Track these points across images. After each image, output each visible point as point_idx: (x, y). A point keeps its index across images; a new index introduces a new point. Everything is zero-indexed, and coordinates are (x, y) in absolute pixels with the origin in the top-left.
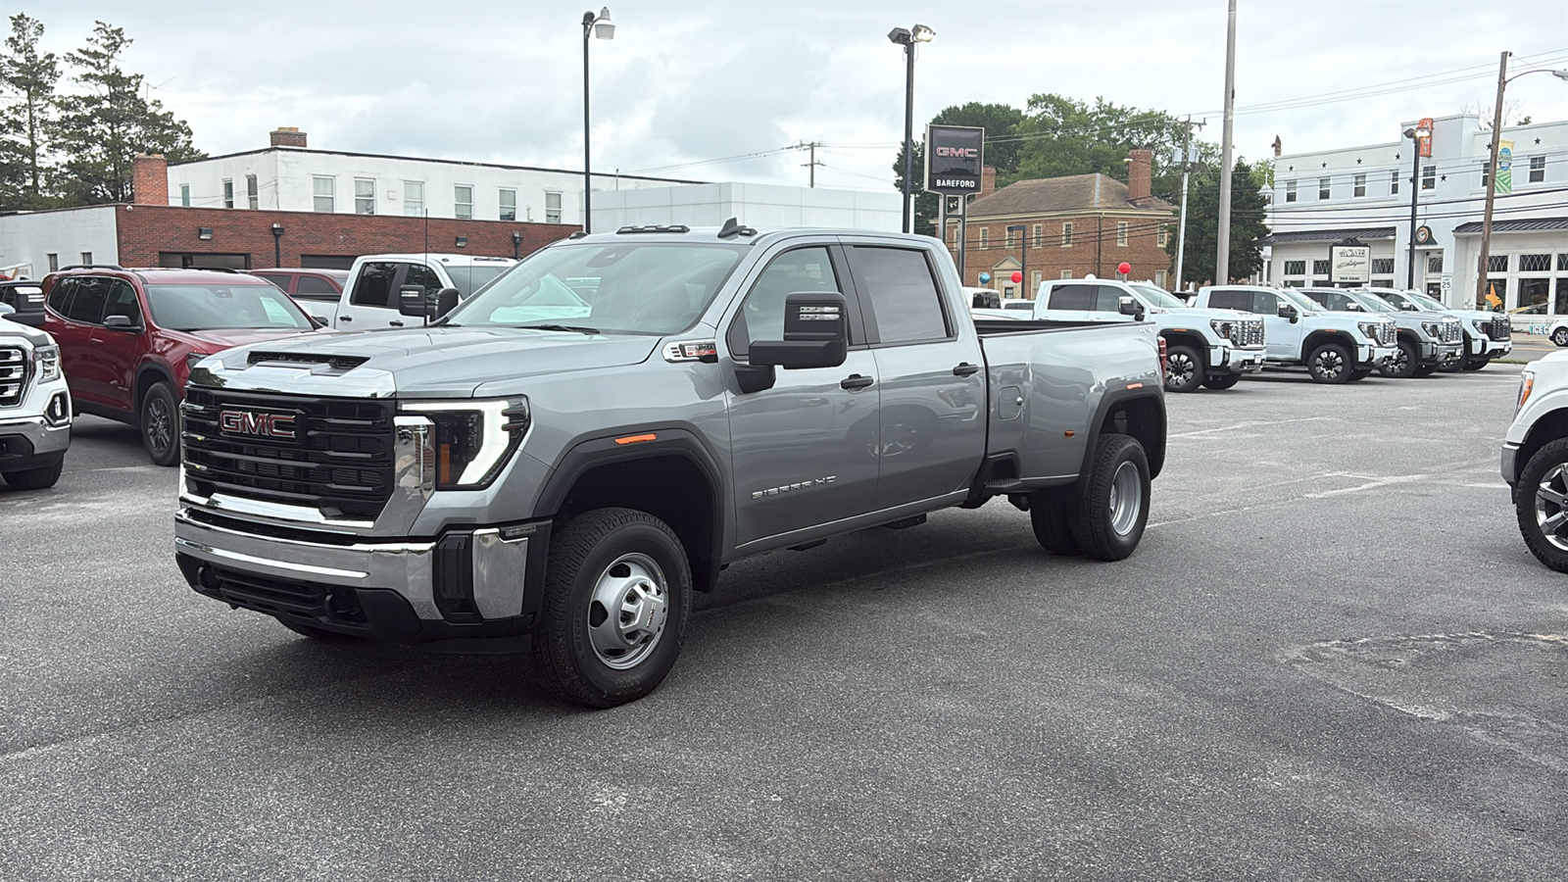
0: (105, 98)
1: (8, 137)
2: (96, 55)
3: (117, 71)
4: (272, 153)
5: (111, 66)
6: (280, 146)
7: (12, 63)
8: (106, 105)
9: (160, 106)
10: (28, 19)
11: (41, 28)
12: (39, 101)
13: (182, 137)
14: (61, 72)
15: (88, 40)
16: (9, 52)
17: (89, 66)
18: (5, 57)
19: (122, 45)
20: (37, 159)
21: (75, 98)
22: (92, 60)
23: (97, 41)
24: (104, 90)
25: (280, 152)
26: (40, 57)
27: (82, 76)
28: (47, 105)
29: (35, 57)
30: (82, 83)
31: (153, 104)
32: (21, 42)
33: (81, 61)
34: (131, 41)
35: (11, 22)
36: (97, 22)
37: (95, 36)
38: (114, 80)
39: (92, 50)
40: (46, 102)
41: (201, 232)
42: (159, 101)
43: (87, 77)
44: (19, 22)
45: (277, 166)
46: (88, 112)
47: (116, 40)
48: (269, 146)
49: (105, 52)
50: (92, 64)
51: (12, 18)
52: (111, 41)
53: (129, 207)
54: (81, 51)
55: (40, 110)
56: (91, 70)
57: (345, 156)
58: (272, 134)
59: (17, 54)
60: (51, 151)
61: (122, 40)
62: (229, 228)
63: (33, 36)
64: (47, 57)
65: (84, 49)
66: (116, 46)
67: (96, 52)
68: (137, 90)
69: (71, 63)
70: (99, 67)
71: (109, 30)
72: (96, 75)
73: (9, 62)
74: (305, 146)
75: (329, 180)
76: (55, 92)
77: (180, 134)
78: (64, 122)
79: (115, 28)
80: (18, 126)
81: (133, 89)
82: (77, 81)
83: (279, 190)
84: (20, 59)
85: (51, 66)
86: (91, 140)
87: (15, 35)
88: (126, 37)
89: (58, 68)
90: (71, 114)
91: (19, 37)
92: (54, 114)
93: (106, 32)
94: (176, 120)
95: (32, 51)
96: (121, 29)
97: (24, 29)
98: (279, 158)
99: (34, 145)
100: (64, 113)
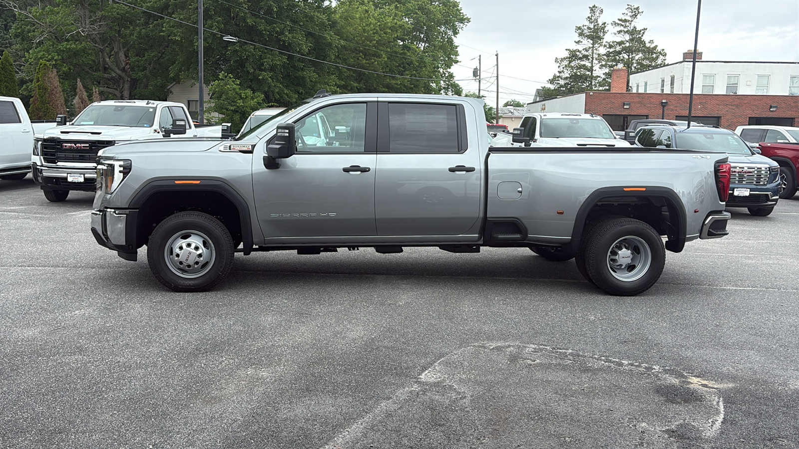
0: (627, 41)
1: (583, 63)
2: (625, 21)
3: (635, 27)
4: (682, 63)
5: (632, 25)
6: (687, 60)
7: (589, 28)
8: (627, 44)
9: (653, 43)
10: (597, 7)
11: (602, 11)
12: (596, 45)
13: (661, 57)
14: (608, 31)
15: (623, 14)
16: (587, 23)
17: (622, 27)
18: (586, 26)
19: (639, 15)
20: (594, 72)
21: (613, 42)
22: (623, 24)
23: (627, 14)
24: (627, 37)
25: (686, 63)
26: (600, 25)
27: (618, 32)
28: (599, 47)
29: (598, 24)
30: (617, 35)
31: (649, 42)
32: (593, 18)
33: (618, 24)
34: (642, 12)
35: (589, 9)
36: (628, 5)
37: (626, 12)
38: (633, 32)
39: (623, 19)
40: (599, 45)
41: (624, 105)
42: (652, 41)
43: (620, 32)
44: (593, 9)
45: (684, 70)
46: (618, 48)
47: (635, 13)
48: (682, 60)
49: (630, 19)
50: (623, 26)
51: (590, 8)
52: (634, 13)
53: (591, 93)
54: (619, 20)
55: (596, 49)
56: (622, 28)
57: (723, 63)
58: (684, 54)
59: (590, 24)
60: (600, 68)
61: (639, 12)
62: (639, 102)
63: (598, 15)
64: (602, 24)
65: (620, 18)
66: (635, 16)
67: (625, 19)
68: (642, 36)
69: (614, 26)
70: (625, 27)
71: (633, 8)
72: (624, 31)
73: (587, 28)
74: (701, 59)
75: (712, 76)
76: (604, 41)
77: (661, 56)
78: (608, 55)
79: (635, 7)
80: (586, 57)
81: (640, 36)
82: (615, 34)
83: (683, 83)
84: (592, 26)
85: (603, 28)
86: (618, 62)
87: (590, 15)
88: (640, 11)
89: (606, 29)
90: (611, 50)
91: (592, 16)
92: (603, 51)
93: (631, 9)
94: (659, 49)
95: (597, 22)
96: (638, 7)
97: (594, 12)
98: (685, 66)
99: (592, 66)
100: (608, 50)
